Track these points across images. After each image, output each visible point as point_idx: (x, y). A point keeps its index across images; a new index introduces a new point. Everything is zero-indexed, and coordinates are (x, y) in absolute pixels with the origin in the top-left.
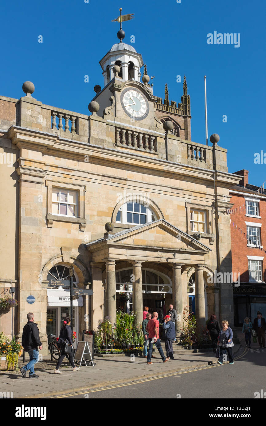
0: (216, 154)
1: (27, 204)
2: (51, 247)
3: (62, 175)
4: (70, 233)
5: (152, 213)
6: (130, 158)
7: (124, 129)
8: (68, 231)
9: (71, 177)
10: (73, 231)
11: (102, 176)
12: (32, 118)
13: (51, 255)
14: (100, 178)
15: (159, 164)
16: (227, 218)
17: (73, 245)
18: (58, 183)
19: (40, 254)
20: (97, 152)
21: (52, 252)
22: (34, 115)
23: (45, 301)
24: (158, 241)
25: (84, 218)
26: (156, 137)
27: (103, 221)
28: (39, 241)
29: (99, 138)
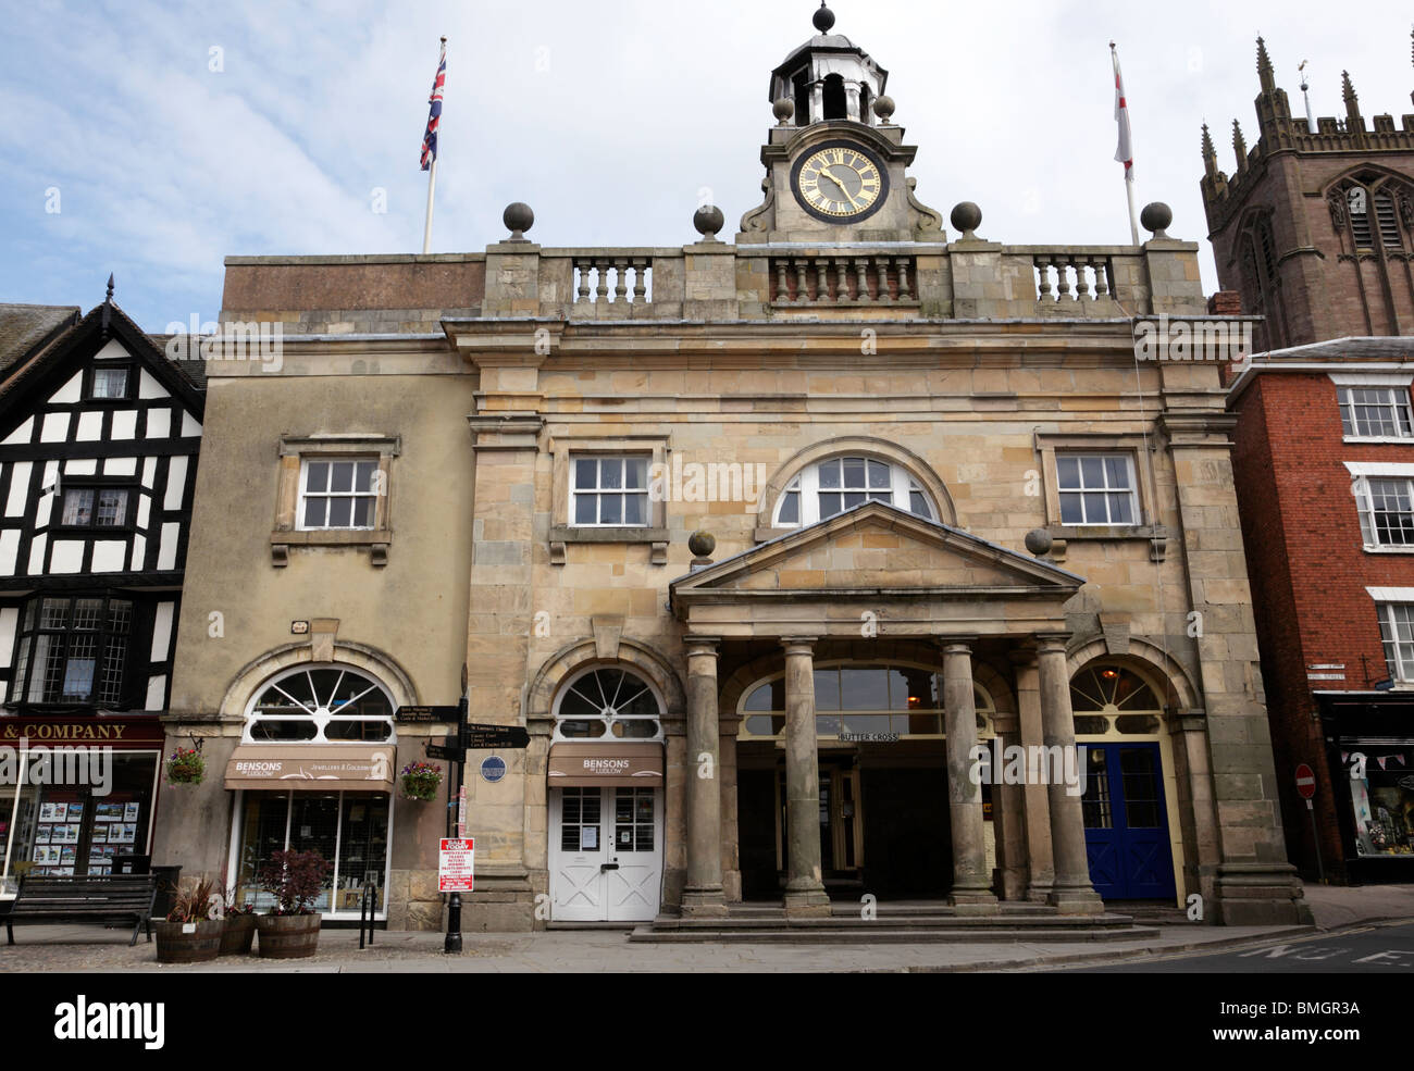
0: (1151, 264)
1: (491, 509)
2: (562, 619)
3: (597, 418)
4: (622, 574)
5: (913, 485)
6: (800, 334)
7: (802, 258)
8: (615, 567)
9: (625, 418)
10: (628, 567)
11: (723, 400)
12: (513, 289)
13: (561, 642)
14: (716, 407)
15: (909, 333)
16: (1219, 465)
17: (630, 607)
18: (586, 442)
19: (523, 641)
20: (693, 338)
21: (566, 632)
22: (520, 281)
23: (542, 772)
24: (871, 570)
25: (664, 527)
26: (913, 259)
27: (728, 529)
28: (521, 604)
29: (712, 298)
